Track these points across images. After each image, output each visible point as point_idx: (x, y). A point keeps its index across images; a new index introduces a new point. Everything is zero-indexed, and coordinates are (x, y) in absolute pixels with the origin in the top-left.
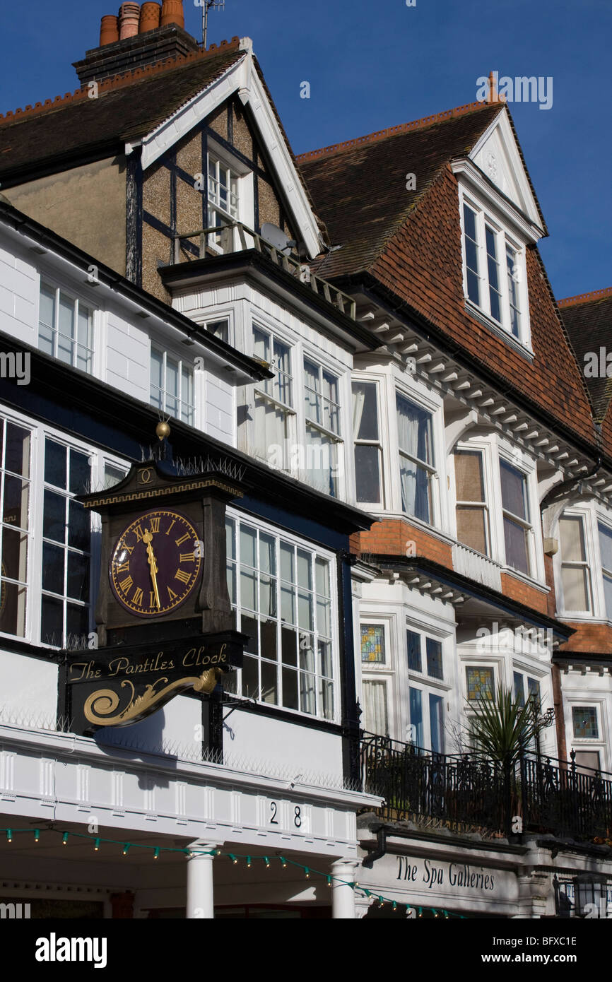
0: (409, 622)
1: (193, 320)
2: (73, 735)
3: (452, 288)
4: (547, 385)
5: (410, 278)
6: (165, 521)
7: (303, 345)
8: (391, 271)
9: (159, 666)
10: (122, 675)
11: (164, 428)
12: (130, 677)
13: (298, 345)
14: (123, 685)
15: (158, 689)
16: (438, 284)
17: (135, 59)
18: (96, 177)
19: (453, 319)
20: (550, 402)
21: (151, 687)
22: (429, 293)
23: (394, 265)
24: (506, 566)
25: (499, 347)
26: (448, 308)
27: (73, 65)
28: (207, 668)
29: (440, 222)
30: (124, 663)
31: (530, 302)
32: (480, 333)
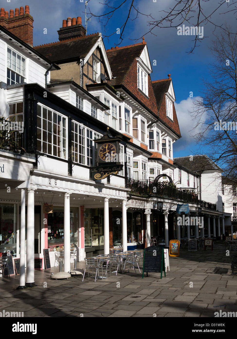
0: (142, 161)
1: (93, 96)
2: (93, 181)
3: (135, 85)
4: (150, 104)
5: (129, 84)
6: (109, 145)
7: (112, 101)
8: (126, 83)
9: (108, 170)
10: (101, 171)
11: (108, 128)
12: (103, 172)
13: (111, 100)
14: (101, 173)
15: (108, 174)
16: (133, 85)
17: (71, 31)
18: (73, 65)
19: (136, 92)
20: (151, 108)
21: (107, 173)
22: (132, 87)
23: (127, 82)
24: (141, 142)
25: (143, 97)
26: (135, 90)
27: (57, 31)
28: (117, 170)
29: (134, 72)
30: (102, 169)
31: (148, 87)
32: (140, 95)
